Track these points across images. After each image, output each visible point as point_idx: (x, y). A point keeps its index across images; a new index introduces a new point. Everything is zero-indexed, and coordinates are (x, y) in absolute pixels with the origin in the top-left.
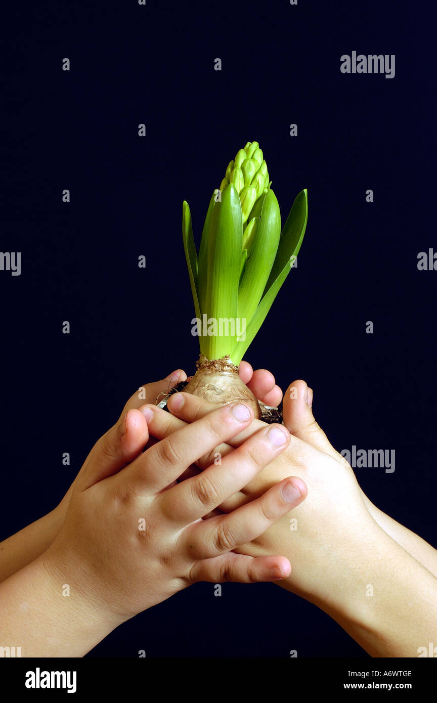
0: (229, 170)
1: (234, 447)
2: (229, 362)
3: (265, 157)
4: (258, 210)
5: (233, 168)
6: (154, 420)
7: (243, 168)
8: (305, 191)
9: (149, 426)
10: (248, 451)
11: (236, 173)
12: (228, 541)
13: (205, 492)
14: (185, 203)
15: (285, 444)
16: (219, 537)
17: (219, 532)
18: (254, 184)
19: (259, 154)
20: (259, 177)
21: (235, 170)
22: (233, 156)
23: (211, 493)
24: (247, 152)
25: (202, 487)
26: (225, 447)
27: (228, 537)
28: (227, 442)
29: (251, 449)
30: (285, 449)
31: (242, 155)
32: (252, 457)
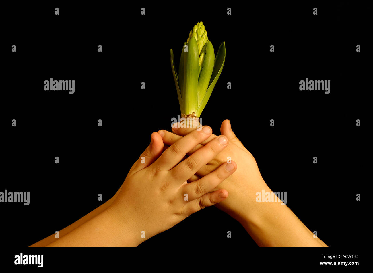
0: (191, 33)
1: (204, 145)
2: (195, 115)
3: (206, 29)
4: (205, 50)
5: (192, 33)
6: (165, 136)
7: (197, 32)
8: (224, 42)
9: (163, 139)
10: (210, 146)
11: (194, 34)
12: (201, 189)
13: (192, 164)
14: (171, 49)
15: (226, 144)
16: (197, 187)
17: (197, 185)
18: (202, 39)
19: (203, 27)
20: (204, 36)
21: (193, 33)
22: (192, 28)
23: (194, 164)
24: (198, 26)
25: (190, 162)
26: (200, 145)
27: (201, 187)
28: (200, 144)
29: (211, 145)
30: (226, 147)
31: (196, 28)
32: (212, 148)
